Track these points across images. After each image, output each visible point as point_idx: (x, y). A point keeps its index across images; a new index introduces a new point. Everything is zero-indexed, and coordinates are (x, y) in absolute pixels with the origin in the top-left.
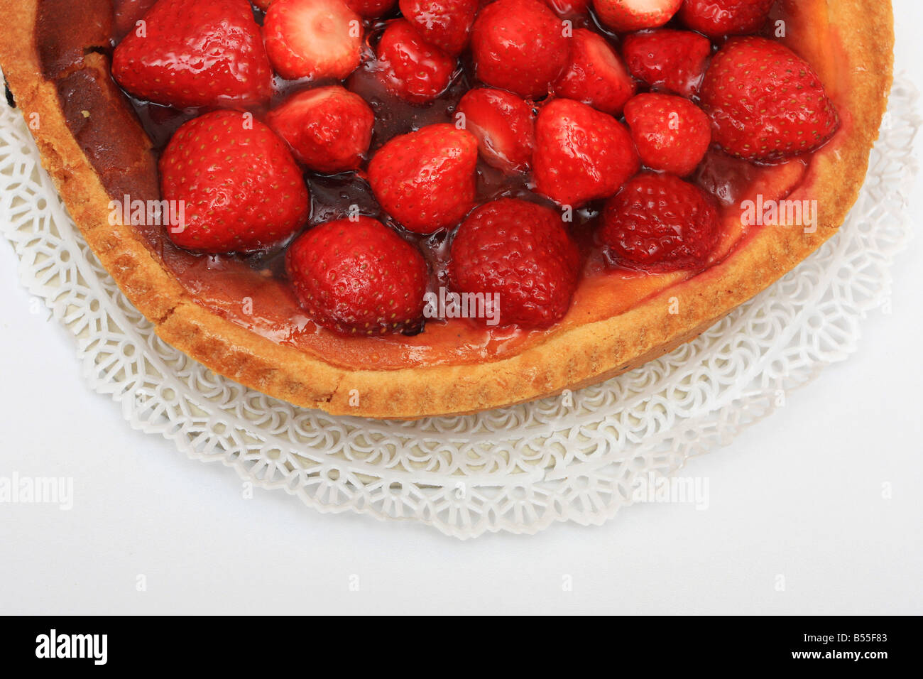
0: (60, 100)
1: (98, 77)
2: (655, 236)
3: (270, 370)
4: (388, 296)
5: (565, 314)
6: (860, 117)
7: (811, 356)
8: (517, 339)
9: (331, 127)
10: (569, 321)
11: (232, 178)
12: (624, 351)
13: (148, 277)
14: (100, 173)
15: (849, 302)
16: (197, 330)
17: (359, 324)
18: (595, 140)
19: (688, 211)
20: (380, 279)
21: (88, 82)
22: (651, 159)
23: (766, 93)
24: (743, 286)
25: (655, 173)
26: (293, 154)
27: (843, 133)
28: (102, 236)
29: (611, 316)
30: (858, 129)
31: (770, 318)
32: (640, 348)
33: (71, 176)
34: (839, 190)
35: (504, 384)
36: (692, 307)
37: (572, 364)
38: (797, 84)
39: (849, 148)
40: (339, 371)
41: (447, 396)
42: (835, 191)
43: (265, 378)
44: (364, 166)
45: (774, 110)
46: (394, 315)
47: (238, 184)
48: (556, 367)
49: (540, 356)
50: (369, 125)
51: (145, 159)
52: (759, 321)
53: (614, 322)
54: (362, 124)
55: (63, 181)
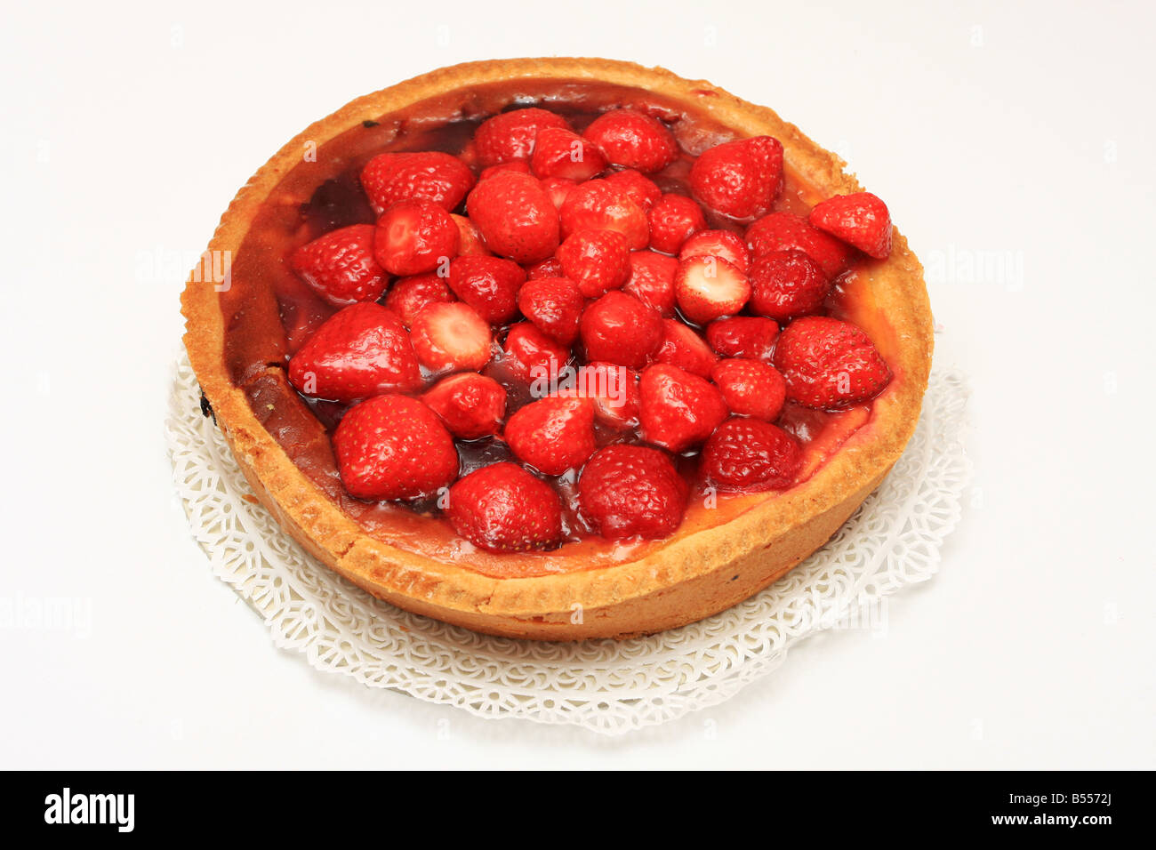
0: (248, 400)
1: (278, 381)
2: (746, 462)
3: (436, 583)
4: (530, 517)
5: (679, 524)
6: (910, 371)
7: (899, 579)
8: (639, 547)
9: (472, 397)
10: (682, 532)
11: (396, 436)
12: (730, 551)
13: (331, 520)
14: (284, 448)
15: (928, 532)
16: (374, 557)
17: (508, 541)
18: (688, 391)
19: (772, 441)
20: (522, 504)
21: (270, 385)
22: (738, 406)
23: (826, 351)
24: (825, 496)
25: (742, 417)
26: (443, 422)
27: (896, 382)
28: (291, 494)
29: (717, 525)
30: (909, 379)
31: (860, 549)
32: (744, 548)
33: (263, 451)
34: (898, 424)
35: (632, 578)
36: (783, 514)
37: (688, 562)
38: (851, 342)
39: (903, 393)
40: (495, 580)
41: (586, 594)
42: (895, 425)
43: (433, 591)
44: (501, 430)
45: (835, 364)
46: (536, 535)
47: (401, 440)
48: (675, 564)
49: (660, 557)
50: (503, 398)
51: (320, 438)
52: (851, 552)
53: (720, 530)
54: (498, 396)
55: (255, 457)
